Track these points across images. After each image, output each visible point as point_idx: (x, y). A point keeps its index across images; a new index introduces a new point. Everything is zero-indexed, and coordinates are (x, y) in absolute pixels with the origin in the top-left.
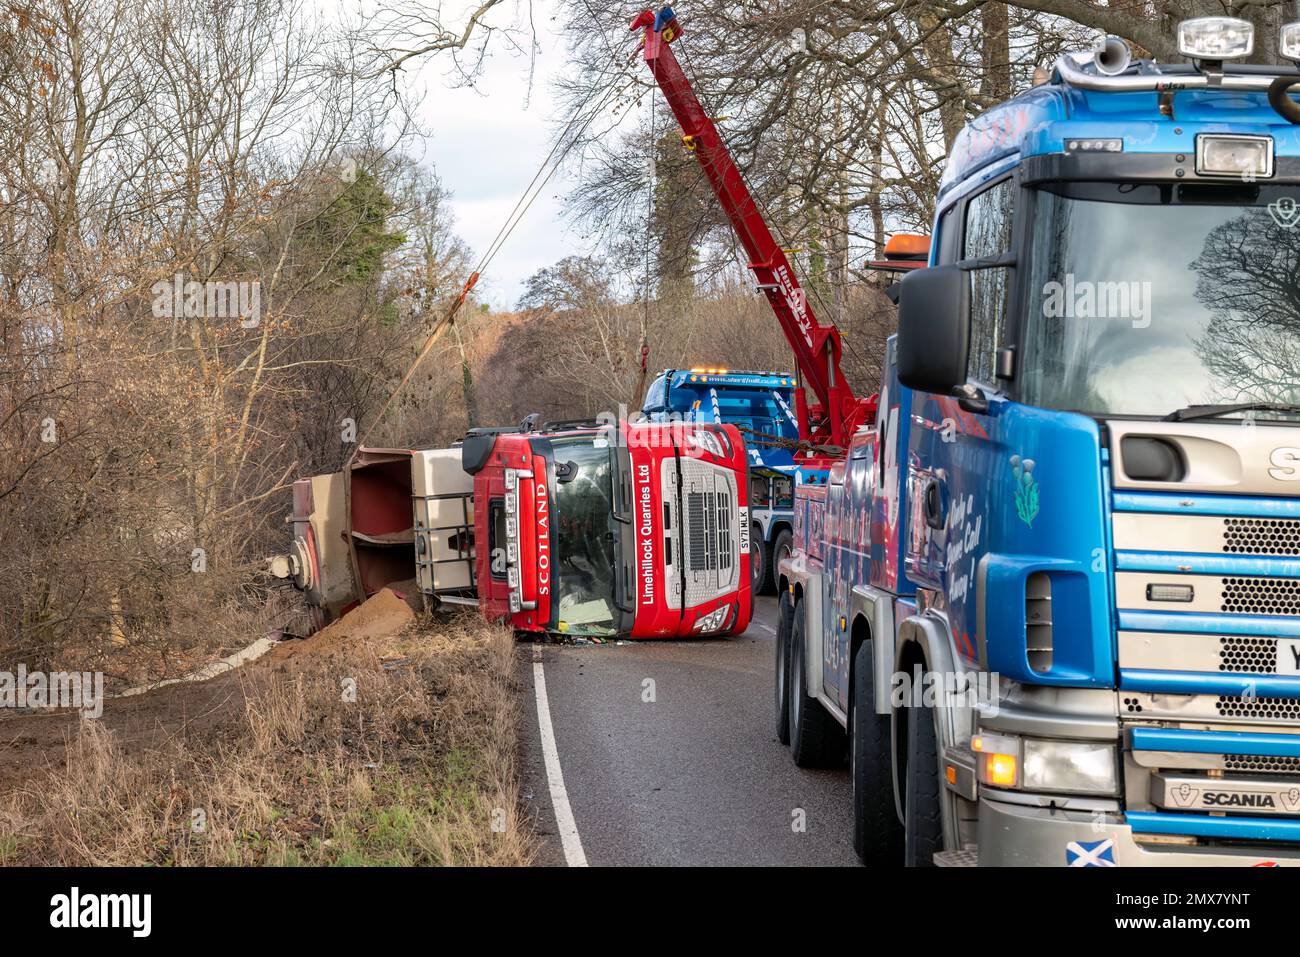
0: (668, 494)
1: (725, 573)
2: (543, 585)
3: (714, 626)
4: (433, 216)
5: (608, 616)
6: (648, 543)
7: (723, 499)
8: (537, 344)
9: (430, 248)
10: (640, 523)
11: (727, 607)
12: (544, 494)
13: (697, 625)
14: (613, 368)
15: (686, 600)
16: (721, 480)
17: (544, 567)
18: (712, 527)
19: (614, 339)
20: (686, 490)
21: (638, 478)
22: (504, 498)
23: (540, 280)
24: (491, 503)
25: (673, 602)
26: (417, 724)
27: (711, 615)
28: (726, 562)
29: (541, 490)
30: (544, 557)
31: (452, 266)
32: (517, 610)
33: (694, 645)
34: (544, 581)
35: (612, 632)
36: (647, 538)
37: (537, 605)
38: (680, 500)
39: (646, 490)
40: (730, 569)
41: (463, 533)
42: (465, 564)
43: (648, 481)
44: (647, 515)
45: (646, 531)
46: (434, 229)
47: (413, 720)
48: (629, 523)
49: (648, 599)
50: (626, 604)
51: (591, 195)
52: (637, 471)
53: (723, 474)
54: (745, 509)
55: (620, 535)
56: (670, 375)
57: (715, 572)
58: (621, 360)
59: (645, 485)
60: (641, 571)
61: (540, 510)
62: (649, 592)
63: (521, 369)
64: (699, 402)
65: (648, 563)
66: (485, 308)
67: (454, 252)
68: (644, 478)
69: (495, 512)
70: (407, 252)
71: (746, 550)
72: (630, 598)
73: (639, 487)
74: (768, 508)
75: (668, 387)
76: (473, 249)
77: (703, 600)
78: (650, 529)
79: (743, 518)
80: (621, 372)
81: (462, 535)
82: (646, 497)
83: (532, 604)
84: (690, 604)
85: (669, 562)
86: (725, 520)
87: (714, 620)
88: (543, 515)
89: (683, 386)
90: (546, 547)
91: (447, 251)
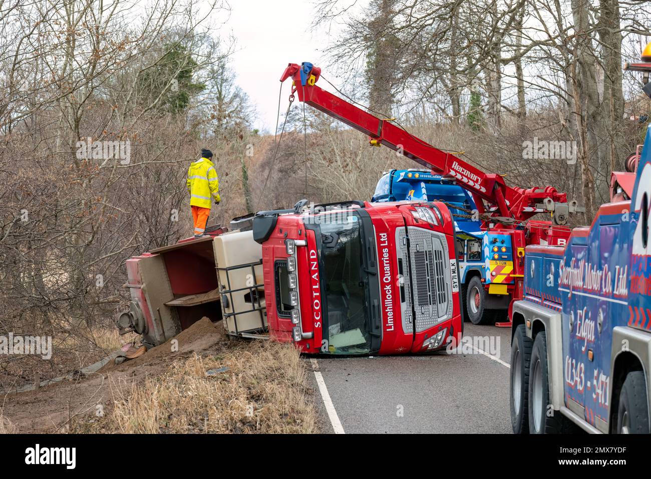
0: (401, 253)
1: (443, 306)
2: (317, 321)
3: (436, 344)
4: (222, 73)
5: (362, 340)
6: (388, 287)
7: (438, 254)
8: (291, 154)
9: (220, 93)
10: (383, 275)
11: (445, 330)
12: (315, 257)
13: (425, 344)
14: (342, 170)
15: (417, 327)
16: (436, 242)
17: (317, 308)
18: (432, 275)
19: (343, 151)
20: (413, 250)
21: (379, 242)
22: (287, 261)
23: (293, 113)
24: (276, 264)
25: (407, 329)
26: (244, 424)
27: (435, 336)
28: (442, 299)
29: (313, 254)
30: (316, 301)
31: (235, 104)
32: (299, 340)
33: (423, 358)
34: (317, 318)
35: (366, 351)
36: (388, 284)
37: (313, 335)
38: (409, 257)
39: (385, 250)
40: (446, 303)
41: (254, 291)
42: (257, 313)
43: (386, 244)
44: (387, 268)
45: (387, 279)
46: (224, 81)
47: (241, 421)
48: (374, 275)
49: (390, 327)
50: (375, 332)
51: (335, 52)
52: (379, 237)
53: (438, 237)
54: (454, 261)
55: (368, 284)
56: (393, 173)
57: (435, 306)
58: (347, 165)
59: (385, 247)
60: (385, 308)
61: (313, 268)
62: (390, 322)
63: (281, 171)
64: (413, 191)
65: (389, 302)
66: (256, 131)
67: (236, 96)
68: (384, 242)
69: (280, 271)
70: (206, 96)
71: (456, 290)
72: (378, 328)
73: (381, 249)
74: (463, 261)
75: (391, 181)
76: (247, 94)
77: (428, 327)
78: (389, 278)
79: (453, 267)
80: (347, 173)
81: (254, 292)
82: (386, 256)
83: (309, 334)
84: (419, 330)
85: (403, 301)
86: (440, 269)
87: (436, 339)
88: (314, 272)
89: (402, 181)
90: (318, 294)
91: (231, 95)
